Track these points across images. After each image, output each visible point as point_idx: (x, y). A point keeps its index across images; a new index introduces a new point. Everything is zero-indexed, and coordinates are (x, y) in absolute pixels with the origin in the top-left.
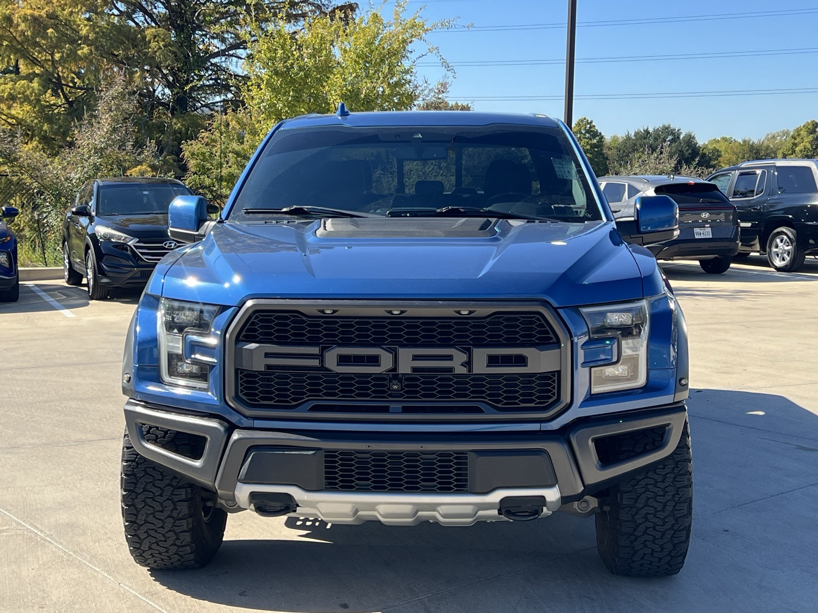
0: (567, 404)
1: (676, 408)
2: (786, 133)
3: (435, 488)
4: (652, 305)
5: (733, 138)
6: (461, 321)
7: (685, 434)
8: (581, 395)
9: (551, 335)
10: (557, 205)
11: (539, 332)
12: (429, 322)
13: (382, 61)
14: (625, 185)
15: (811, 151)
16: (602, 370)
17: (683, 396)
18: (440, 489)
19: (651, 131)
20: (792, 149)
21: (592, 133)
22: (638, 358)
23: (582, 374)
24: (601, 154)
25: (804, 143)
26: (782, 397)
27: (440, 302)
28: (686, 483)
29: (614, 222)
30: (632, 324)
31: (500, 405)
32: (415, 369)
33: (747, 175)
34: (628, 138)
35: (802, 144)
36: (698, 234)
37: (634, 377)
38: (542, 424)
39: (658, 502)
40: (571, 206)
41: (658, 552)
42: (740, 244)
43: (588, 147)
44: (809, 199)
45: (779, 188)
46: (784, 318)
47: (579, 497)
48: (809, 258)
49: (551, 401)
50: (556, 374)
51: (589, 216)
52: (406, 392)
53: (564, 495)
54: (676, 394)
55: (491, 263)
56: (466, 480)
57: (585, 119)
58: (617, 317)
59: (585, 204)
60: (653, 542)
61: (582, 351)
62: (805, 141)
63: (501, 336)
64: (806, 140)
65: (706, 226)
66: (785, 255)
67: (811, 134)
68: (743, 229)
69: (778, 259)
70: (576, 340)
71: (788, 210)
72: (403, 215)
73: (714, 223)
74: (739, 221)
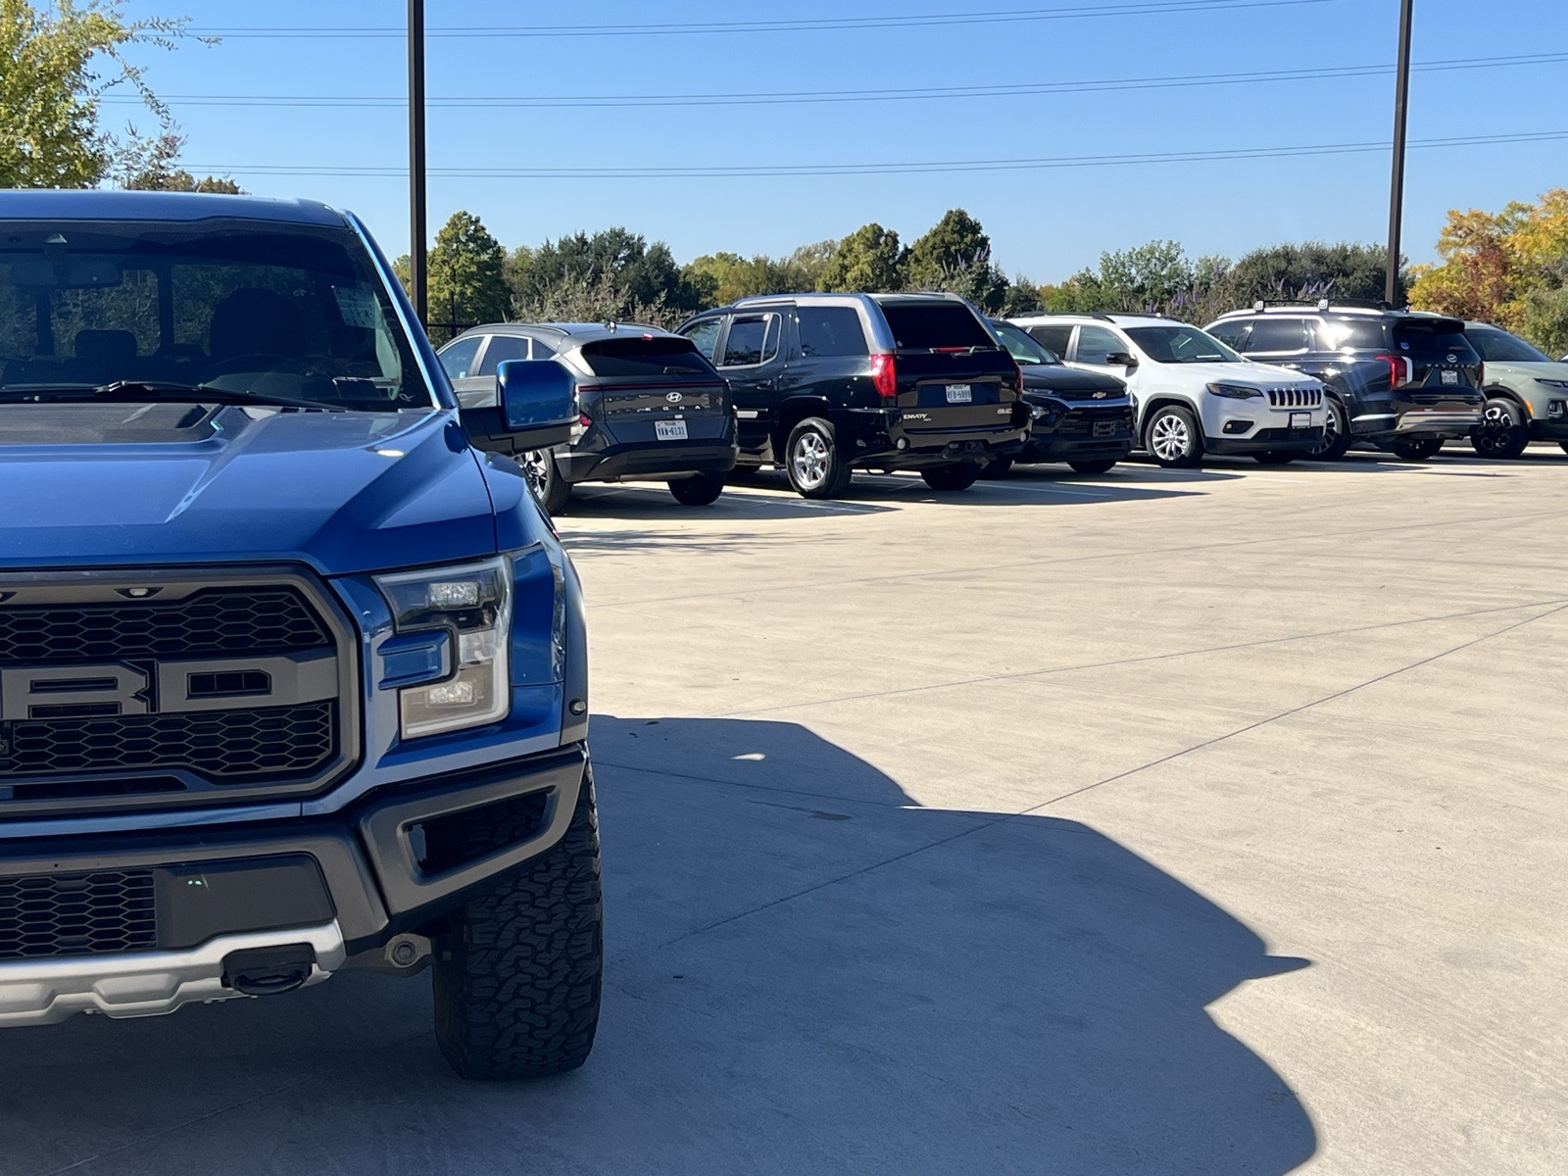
0: (353, 761)
1: (566, 756)
2: (829, 246)
3: (87, 946)
4: (516, 566)
5: (738, 255)
6: (131, 609)
7: (584, 803)
8: (380, 742)
9: (318, 631)
10: (343, 379)
11: (294, 626)
12: (63, 613)
13: (28, 89)
14: (527, 341)
15: (872, 280)
16: (423, 693)
17: (581, 731)
18: (96, 946)
19: (589, 241)
20: (841, 276)
21: (479, 242)
22: (491, 665)
23: (382, 703)
24: (497, 281)
25: (860, 265)
26: (797, 725)
27: (87, 573)
28: (588, 896)
29: (456, 410)
30: (478, 603)
31: (217, 773)
32: (37, 711)
33: (748, 322)
34: (548, 251)
35: (856, 268)
36: (662, 432)
37: (485, 701)
38: (304, 805)
39: (538, 934)
40: (372, 379)
41: (542, 1028)
42: (738, 449)
43: (474, 269)
44: (855, 366)
45: (803, 347)
46: (811, 583)
47: (382, 938)
48: (859, 472)
49: (320, 757)
50: (330, 704)
51: (408, 398)
52: (21, 758)
53: (350, 938)
54: (564, 731)
55: (193, 494)
56: (152, 925)
57: (465, 214)
58: (451, 590)
59: (400, 374)
60: (532, 1010)
61: (381, 660)
62: (861, 261)
63: (215, 636)
64: (863, 260)
65: (677, 417)
66: (818, 469)
67: (872, 248)
68: (743, 422)
69: (805, 476)
70: (366, 638)
71: (820, 387)
72: (26, 398)
73: (691, 412)
74: (735, 407)
